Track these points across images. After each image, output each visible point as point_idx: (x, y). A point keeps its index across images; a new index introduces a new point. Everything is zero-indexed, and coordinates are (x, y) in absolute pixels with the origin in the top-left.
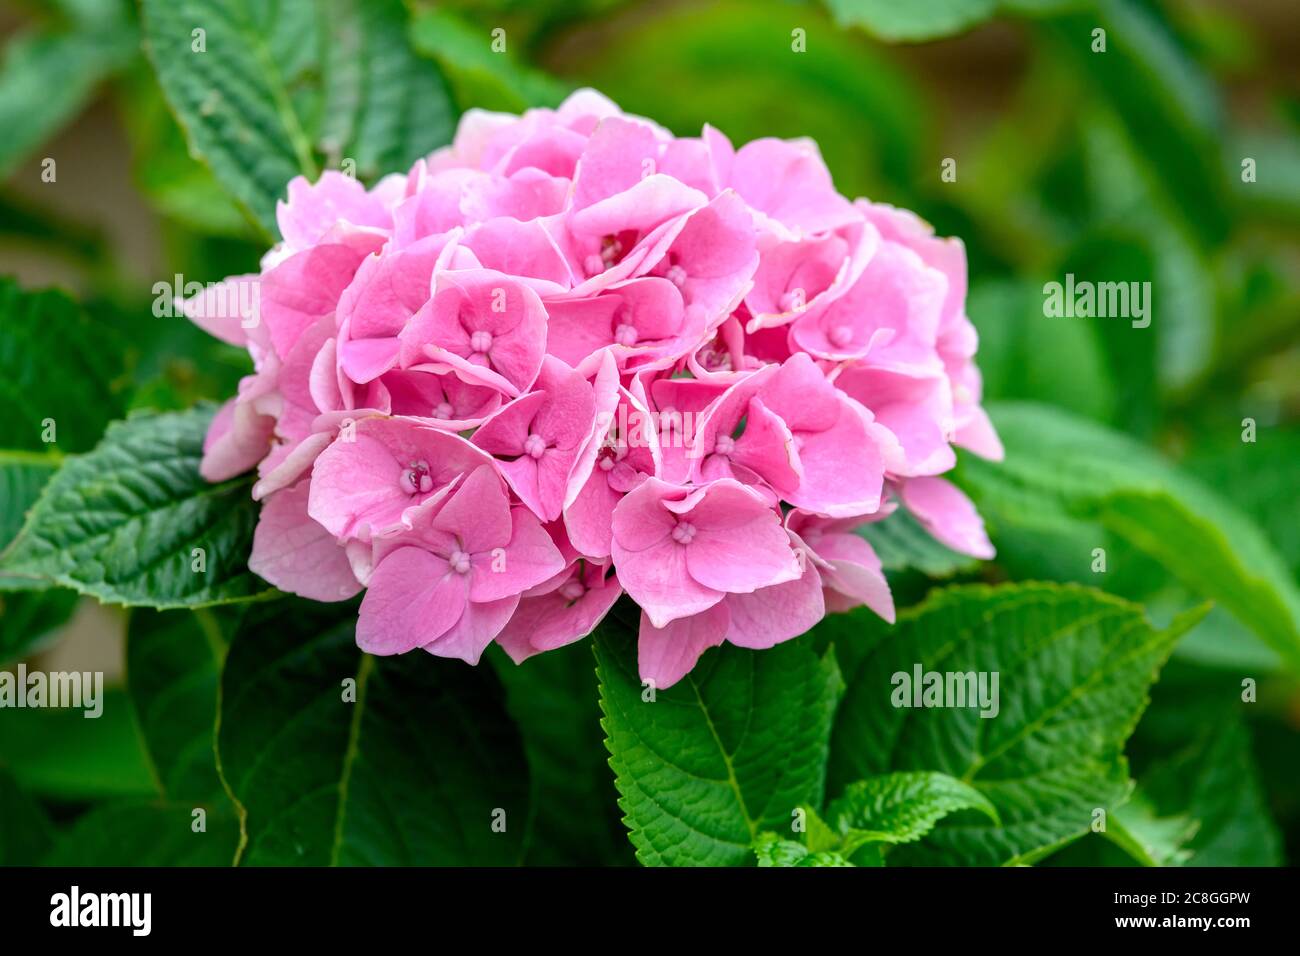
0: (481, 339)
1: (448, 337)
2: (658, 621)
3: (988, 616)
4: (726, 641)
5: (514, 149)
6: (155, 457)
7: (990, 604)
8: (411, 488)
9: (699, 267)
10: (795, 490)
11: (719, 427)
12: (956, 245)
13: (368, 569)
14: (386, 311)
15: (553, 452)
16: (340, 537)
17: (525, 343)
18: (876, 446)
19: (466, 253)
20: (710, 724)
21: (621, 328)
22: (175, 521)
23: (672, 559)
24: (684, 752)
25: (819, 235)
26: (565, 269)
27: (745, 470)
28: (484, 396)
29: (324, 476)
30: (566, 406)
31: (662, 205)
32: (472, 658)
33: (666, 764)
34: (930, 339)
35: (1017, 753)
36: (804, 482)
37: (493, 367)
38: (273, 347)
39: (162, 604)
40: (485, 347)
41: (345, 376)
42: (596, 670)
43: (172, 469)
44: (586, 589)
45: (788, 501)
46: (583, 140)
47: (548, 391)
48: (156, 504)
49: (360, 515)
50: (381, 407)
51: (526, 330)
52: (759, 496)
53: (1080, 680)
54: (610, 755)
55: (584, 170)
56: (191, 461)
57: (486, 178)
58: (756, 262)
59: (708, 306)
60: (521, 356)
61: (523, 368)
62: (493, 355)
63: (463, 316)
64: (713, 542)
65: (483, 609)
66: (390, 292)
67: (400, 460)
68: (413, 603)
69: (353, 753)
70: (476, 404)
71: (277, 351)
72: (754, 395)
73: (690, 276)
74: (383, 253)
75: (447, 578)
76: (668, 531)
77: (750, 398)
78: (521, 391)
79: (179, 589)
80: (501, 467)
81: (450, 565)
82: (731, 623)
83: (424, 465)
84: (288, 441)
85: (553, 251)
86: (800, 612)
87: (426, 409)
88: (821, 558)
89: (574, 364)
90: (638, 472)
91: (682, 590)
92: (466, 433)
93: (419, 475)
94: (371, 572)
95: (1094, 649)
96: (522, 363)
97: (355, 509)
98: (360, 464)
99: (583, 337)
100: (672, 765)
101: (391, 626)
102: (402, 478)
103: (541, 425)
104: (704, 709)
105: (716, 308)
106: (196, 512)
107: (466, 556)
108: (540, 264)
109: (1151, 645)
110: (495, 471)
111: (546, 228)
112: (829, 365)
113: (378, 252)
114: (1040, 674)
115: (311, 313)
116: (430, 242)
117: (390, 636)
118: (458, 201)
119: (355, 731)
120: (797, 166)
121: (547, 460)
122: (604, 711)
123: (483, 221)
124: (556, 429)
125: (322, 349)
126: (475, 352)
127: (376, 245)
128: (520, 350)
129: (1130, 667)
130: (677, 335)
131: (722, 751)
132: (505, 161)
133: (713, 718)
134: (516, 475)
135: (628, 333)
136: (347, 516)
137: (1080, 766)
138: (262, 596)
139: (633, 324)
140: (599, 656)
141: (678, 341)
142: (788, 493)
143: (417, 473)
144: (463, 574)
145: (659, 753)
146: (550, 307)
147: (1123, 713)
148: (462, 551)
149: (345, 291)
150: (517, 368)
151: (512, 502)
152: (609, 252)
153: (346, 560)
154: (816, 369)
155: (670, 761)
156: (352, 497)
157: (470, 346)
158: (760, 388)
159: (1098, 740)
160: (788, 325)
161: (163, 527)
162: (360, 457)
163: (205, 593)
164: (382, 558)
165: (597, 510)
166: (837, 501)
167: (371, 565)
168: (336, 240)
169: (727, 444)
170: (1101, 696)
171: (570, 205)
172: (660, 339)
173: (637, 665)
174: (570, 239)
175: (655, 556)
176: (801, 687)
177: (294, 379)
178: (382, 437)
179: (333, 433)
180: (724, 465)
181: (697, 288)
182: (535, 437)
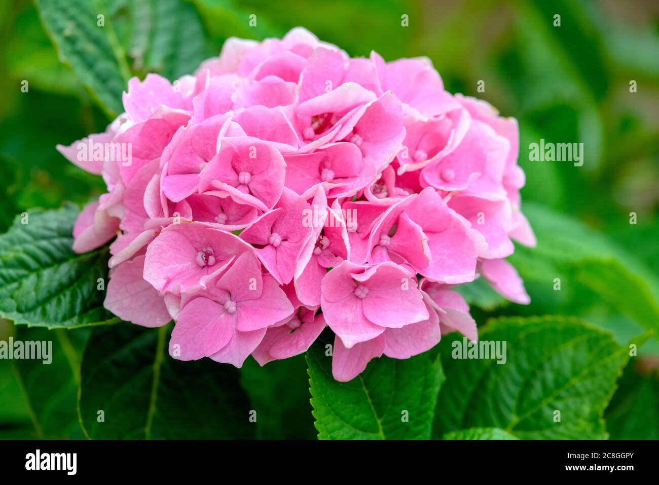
0: (245, 177)
1: (225, 175)
2: (348, 344)
3: (522, 335)
4: (383, 354)
5: (262, 64)
6: (44, 238)
7: (523, 328)
8: (202, 263)
9: (369, 135)
10: (425, 268)
11: (382, 230)
12: (513, 121)
13: (177, 310)
14: (188, 158)
15: (286, 243)
16: (161, 291)
17: (271, 180)
18: (472, 242)
19: (236, 125)
20: (369, 401)
21: (325, 171)
22: (57, 276)
23: (354, 307)
24: (356, 418)
25: (437, 116)
26: (295, 136)
27: (397, 255)
28: (246, 211)
29: (152, 256)
30: (294, 216)
31: (350, 100)
32: (238, 364)
33: (346, 424)
34: (499, 178)
35: (539, 416)
36: (431, 263)
37: (251, 193)
38: (120, 177)
39: (51, 325)
40: (247, 182)
41: (165, 196)
42: (308, 370)
43: (54, 245)
44: (302, 323)
45: (421, 274)
46: (303, 60)
47: (284, 208)
48: (46, 266)
49: (172, 278)
50: (186, 216)
51: (271, 172)
52: (405, 270)
53: (575, 373)
54: (315, 420)
55: (304, 79)
56: (65, 241)
57: (246, 81)
58: (404, 133)
59: (376, 159)
60: (268, 187)
61: (269, 194)
62: (250, 186)
63: (233, 162)
64: (378, 297)
65: (244, 335)
66: (190, 147)
67: (195, 246)
68: (202, 330)
69: (153, 409)
70: (240, 214)
71: (123, 180)
72: (402, 212)
73: (364, 140)
74: (188, 126)
75: (222, 316)
76: (352, 290)
77: (400, 214)
78: (269, 208)
79: (60, 316)
80: (256, 251)
81: (224, 308)
82: (386, 344)
83: (210, 250)
84: (127, 233)
85: (287, 125)
86: (426, 337)
87: (212, 218)
88: (440, 307)
89: (300, 193)
90: (336, 256)
91: (361, 325)
92: (237, 232)
93: (207, 255)
94: (179, 312)
95: (584, 356)
96: (268, 191)
97: (170, 275)
98: (173, 249)
99: (303, 176)
100: (349, 425)
101: (189, 343)
102: (197, 258)
103: (278, 227)
104: (367, 392)
105: (380, 160)
106: (69, 271)
107: (234, 304)
108: (279, 133)
109: (617, 354)
110: (254, 255)
111: (284, 112)
112: (444, 194)
113: (186, 125)
114: (553, 370)
115: (142, 159)
116: (214, 119)
117: (189, 349)
118: (230, 96)
119: (154, 397)
120: (422, 75)
121: (282, 248)
122: (312, 394)
123: (245, 107)
124: (288, 230)
125: (151, 181)
126: (240, 184)
127: (185, 121)
128: (267, 184)
129: (605, 367)
130: (357, 175)
131: (376, 416)
132: (256, 71)
133: (371, 396)
134: (265, 256)
135: (329, 174)
136: (164, 279)
137: (576, 424)
138: (109, 322)
139: (331, 168)
140: (309, 362)
141: (358, 179)
142: (421, 269)
143: (206, 255)
144: (232, 314)
145: (342, 418)
146: (286, 159)
147: (601, 393)
148: (231, 300)
149: (166, 147)
150: (265, 194)
151: (263, 273)
152: (316, 125)
153: (164, 305)
154: (437, 195)
155: (348, 423)
156: (168, 268)
157: (238, 180)
158: (406, 207)
159: (586, 409)
160: (420, 170)
161: (50, 280)
162: (173, 244)
163: (75, 319)
164: (185, 305)
165: (311, 278)
166: (450, 274)
167: (179, 307)
168: (159, 116)
169: (386, 240)
170: (588, 383)
171: (297, 98)
172: (347, 178)
173: (331, 367)
174: (296, 119)
175: (345, 305)
176: (422, 379)
177: (133, 197)
178: (186, 233)
179: (157, 230)
180: (384, 253)
181: (369, 147)
182: (275, 235)
